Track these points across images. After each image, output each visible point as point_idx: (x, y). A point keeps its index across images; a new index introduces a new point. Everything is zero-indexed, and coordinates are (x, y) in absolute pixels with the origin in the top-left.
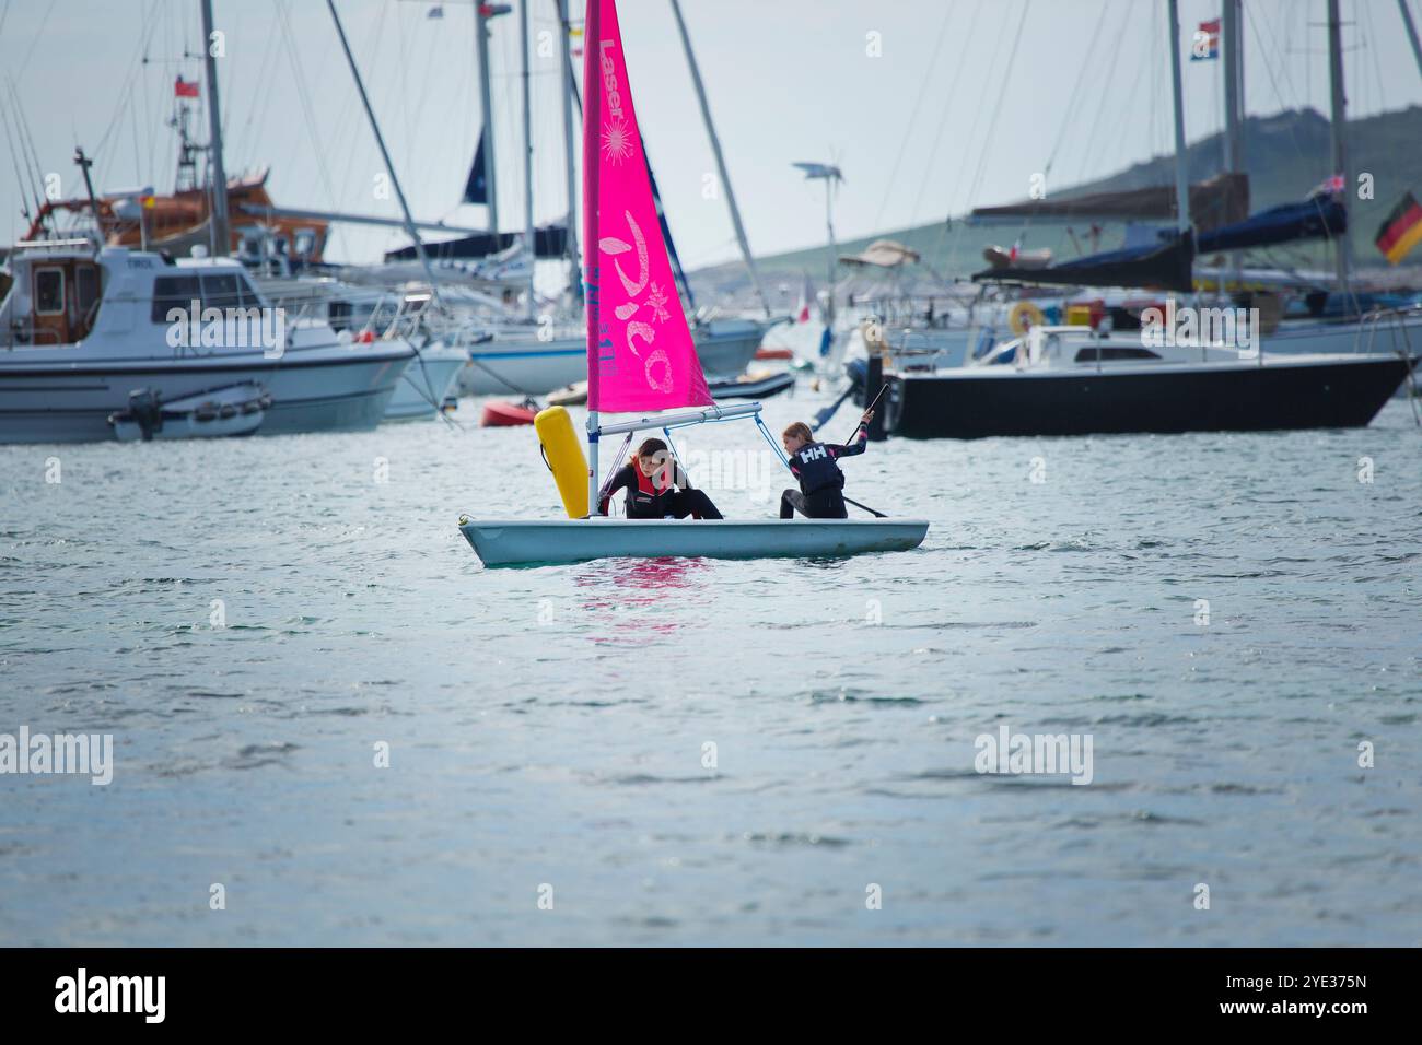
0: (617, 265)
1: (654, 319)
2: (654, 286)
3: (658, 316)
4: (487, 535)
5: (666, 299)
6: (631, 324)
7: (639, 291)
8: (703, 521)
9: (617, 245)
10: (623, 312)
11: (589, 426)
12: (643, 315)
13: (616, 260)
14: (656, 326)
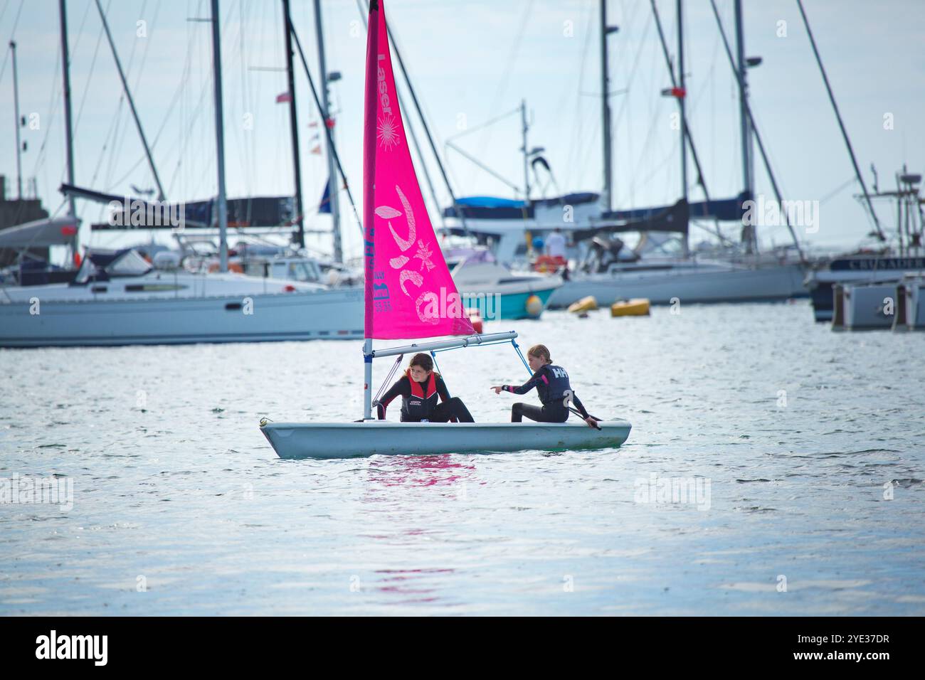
0: (390, 226)
1: (422, 268)
2: (420, 243)
3: (425, 266)
4: (281, 434)
5: (430, 253)
6: (403, 272)
7: (409, 247)
8: (459, 424)
9: (391, 212)
10: (396, 263)
11: (365, 349)
12: (413, 265)
13: (389, 223)
14: (424, 273)
